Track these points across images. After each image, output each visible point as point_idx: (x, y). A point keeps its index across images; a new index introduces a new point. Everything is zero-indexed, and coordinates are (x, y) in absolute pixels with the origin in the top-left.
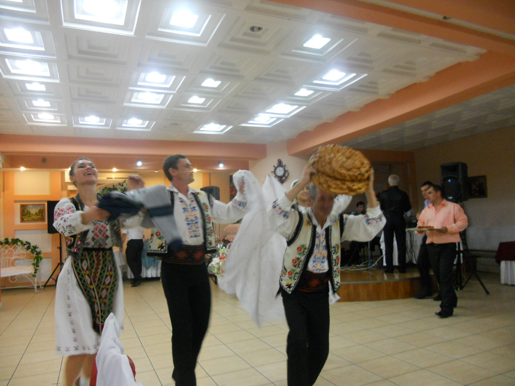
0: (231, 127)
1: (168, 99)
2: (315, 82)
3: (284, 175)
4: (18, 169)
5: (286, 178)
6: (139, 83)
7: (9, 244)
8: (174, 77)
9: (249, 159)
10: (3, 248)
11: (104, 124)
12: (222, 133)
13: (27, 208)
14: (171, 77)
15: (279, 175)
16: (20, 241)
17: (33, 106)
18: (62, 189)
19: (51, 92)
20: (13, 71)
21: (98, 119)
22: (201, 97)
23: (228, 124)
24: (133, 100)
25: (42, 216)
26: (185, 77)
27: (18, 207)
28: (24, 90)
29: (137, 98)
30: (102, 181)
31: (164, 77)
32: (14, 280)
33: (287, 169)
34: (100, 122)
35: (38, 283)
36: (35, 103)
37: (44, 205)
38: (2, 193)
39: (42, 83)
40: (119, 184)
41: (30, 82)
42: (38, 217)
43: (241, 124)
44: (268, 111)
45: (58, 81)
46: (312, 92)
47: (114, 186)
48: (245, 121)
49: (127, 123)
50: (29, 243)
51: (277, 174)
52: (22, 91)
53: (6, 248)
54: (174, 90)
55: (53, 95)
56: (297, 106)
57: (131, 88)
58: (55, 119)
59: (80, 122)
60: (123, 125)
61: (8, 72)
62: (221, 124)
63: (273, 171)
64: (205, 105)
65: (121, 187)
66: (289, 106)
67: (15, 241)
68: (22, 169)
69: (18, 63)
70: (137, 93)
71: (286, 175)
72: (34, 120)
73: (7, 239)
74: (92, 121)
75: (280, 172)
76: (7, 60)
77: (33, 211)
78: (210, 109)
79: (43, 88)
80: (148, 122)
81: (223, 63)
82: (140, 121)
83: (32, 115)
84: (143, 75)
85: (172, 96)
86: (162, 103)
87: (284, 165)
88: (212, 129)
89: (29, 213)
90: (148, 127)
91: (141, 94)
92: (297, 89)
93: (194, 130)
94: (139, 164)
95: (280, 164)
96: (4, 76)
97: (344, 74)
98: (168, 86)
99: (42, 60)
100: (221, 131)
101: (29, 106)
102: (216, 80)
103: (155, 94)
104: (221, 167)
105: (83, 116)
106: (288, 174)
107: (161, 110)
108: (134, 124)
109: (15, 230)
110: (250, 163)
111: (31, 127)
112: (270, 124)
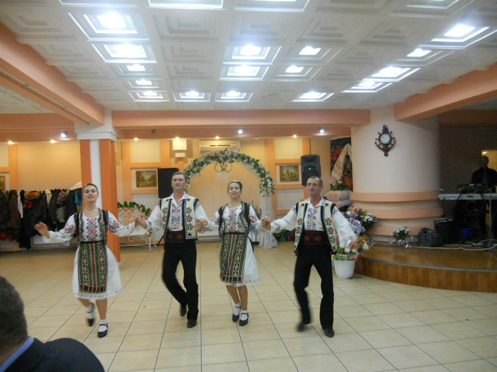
0: (332, 94)
1: (265, 71)
2: (434, 40)
3: (390, 142)
4: (132, 140)
5: (393, 145)
6: (233, 58)
7: (128, 207)
8: (269, 48)
9: (351, 125)
10: (123, 210)
11: (203, 98)
12: (323, 100)
13: (142, 175)
14: (266, 48)
15: (384, 143)
16: (136, 204)
17: (137, 85)
18: (171, 157)
19: (151, 72)
20: (113, 55)
21: (198, 94)
22: (299, 66)
23: (328, 92)
24: (229, 74)
25: (154, 181)
26: (280, 47)
27: (133, 173)
28: (127, 71)
29: (233, 72)
30: (206, 148)
31: (259, 49)
32: (133, 239)
33: (393, 136)
34: (200, 96)
35: (152, 242)
36: (138, 82)
37: (155, 171)
38: (121, 161)
39: (141, 64)
40: (221, 152)
41: (131, 64)
42: (151, 182)
43: (343, 91)
44: (374, 75)
45: (154, 62)
46: (429, 52)
47: (216, 154)
48: (348, 88)
49: (225, 96)
50: (144, 207)
51: (382, 142)
52: (125, 72)
53: (126, 211)
54: (270, 61)
55: (153, 74)
56: (409, 69)
57: (225, 63)
58: (158, 95)
59: (182, 97)
60: (222, 98)
61: (108, 57)
62: (321, 92)
63: (378, 138)
64: (304, 74)
65: (222, 155)
66: (400, 69)
67: (133, 204)
68: (136, 139)
69: (116, 47)
70: (232, 67)
71: (393, 143)
72: (140, 97)
73: (125, 203)
74: (192, 96)
75: (386, 139)
76: (105, 46)
77: (147, 177)
78: (309, 78)
79: (143, 69)
80: (245, 94)
81: (322, 29)
82: (238, 94)
83: (137, 94)
84: (236, 49)
85: (268, 68)
86: (259, 75)
87: (390, 132)
88: (312, 97)
89: (143, 179)
90: (246, 98)
91: (236, 68)
92: (412, 50)
93: (293, 99)
94: (240, 132)
95: (386, 131)
96: (106, 61)
97: (473, 28)
98: (264, 58)
99: (137, 43)
100: (321, 98)
101: (133, 86)
102: (315, 47)
103: (251, 67)
104: (322, 132)
105: (183, 91)
106: (395, 141)
107: (258, 82)
108: (232, 96)
109: (132, 194)
110: (352, 129)
111: (138, 103)
112: (375, 89)
